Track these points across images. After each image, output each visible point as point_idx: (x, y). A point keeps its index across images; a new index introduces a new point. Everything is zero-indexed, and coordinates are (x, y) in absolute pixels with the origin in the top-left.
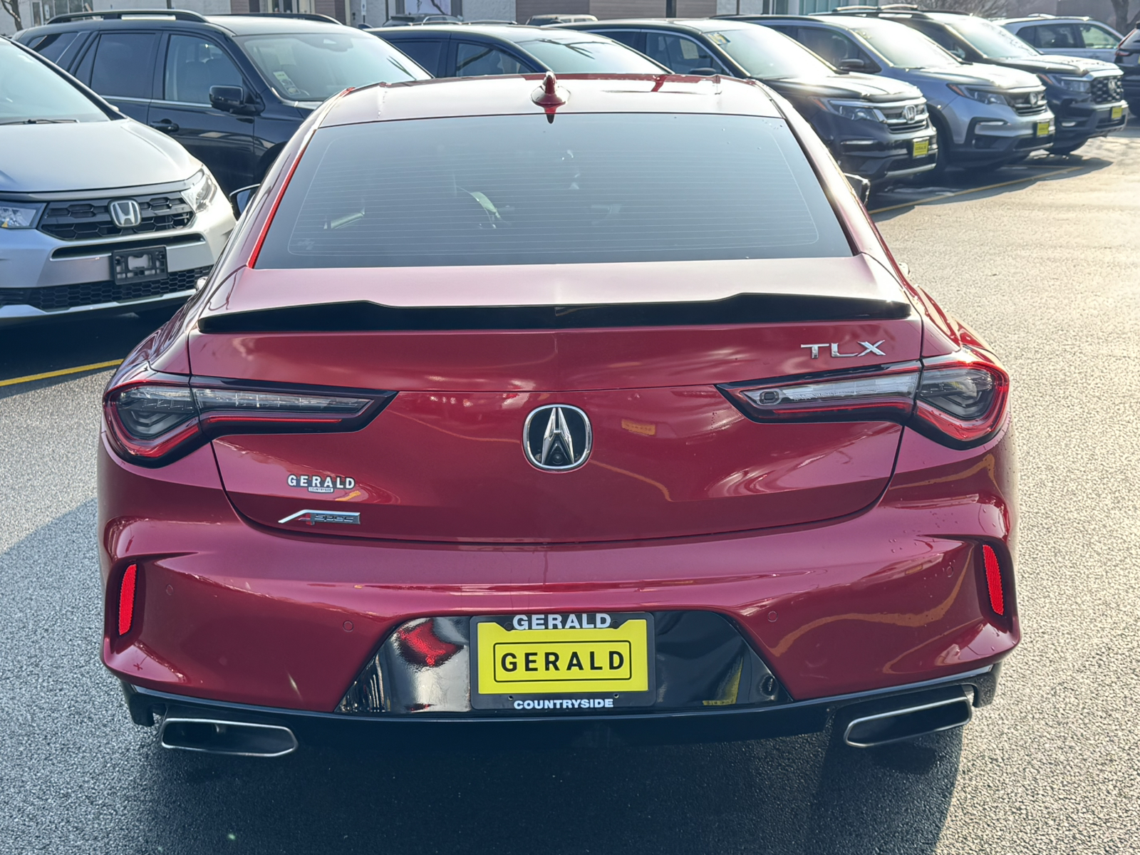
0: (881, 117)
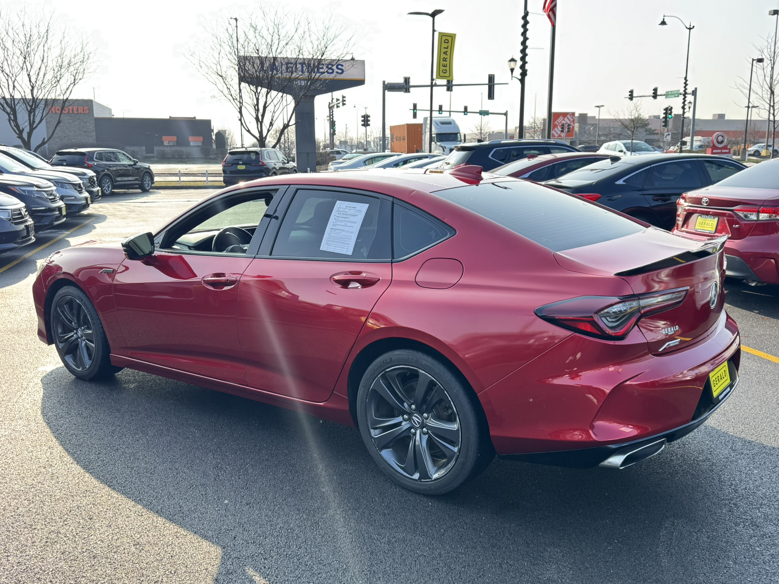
0: (46, 196)
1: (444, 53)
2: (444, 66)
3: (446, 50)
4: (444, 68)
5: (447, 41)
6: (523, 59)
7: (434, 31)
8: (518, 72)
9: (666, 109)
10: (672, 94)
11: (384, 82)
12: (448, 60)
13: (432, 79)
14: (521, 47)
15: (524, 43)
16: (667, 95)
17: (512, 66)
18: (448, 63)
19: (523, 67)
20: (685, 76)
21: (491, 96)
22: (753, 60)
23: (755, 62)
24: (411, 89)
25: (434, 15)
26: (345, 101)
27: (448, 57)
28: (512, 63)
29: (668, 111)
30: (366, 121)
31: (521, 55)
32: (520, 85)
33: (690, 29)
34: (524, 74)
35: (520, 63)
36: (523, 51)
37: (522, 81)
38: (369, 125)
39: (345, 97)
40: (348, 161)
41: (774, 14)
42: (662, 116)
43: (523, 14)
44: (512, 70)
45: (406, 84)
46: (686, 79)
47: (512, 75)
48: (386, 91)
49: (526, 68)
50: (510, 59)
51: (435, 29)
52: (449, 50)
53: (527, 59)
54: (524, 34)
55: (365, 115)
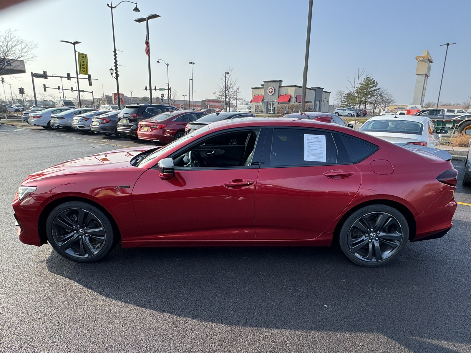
1: (82, 62)
2: (84, 68)
3: (83, 61)
4: (84, 69)
5: (83, 57)
6: (116, 69)
7: (75, 51)
8: (114, 75)
9: (162, 95)
10: (162, 89)
11: (32, 73)
12: (85, 65)
13: (77, 74)
14: (115, 65)
15: (115, 63)
16: (160, 89)
17: (112, 72)
18: (85, 67)
19: (116, 73)
20: (168, 83)
21: (90, 84)
22: (189, 79)
23: (190, 80)
24: (48, 77)
25: (74, 44)
26: (4, 80)
27: (85, 64)
28: (112, 71)
29: (163, 95)
30: (22, 91)
31: (115, 68)
32: (116, 81)
33: (168, 65)
34: (117, 76)
35: (115, 71)
36: (116, 66)
37: (117, 79)
38: (24, 93)
39: (3, 78)
40: (39, 111)
41: (191, 64)
42: (160, 97)
43: (114, 50)
44: (112, 74)
45: (45, 75)
46: (168, 84)
47: (112, 76)
48: (34, 77)
49: (118, 74)
50: (110, 69)
51: (76, 50)
52: (85, 61)
53: (118, 70)
54: (115, 59)
55: (20, 88)
